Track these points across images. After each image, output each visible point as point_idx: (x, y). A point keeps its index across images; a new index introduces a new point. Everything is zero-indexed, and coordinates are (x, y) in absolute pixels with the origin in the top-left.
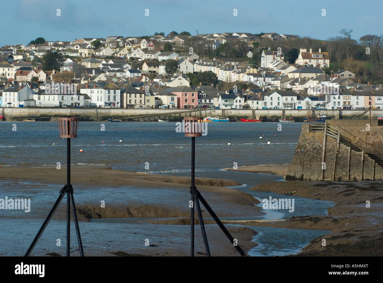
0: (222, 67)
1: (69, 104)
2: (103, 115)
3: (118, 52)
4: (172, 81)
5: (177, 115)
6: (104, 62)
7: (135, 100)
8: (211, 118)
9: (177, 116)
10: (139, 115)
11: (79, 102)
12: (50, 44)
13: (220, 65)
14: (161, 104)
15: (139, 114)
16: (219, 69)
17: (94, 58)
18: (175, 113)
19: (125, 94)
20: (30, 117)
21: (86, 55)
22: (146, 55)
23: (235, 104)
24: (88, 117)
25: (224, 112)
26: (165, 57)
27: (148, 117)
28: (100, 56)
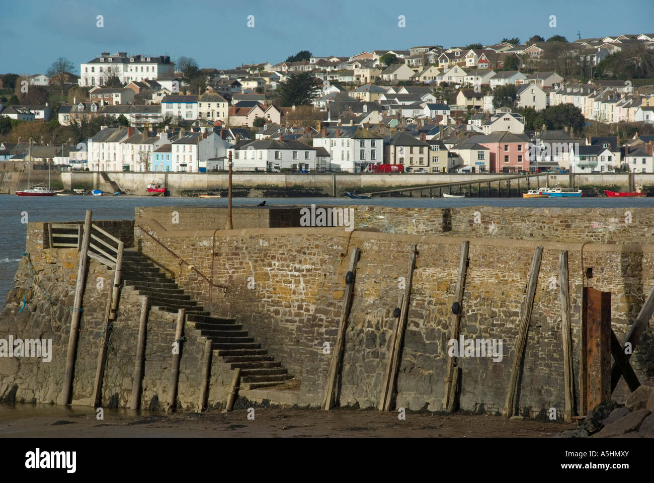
0: (599, 96)
1: (288, 166)
2: (345, 186)
3: (422, 73)
4: (492, 122)
5: (482, 185)
6: (392, 91)
7: (411, 158)
8: (547, 190)
9: (484, 188)
10: (412, 186)
11: (306, 162)
12: (313, 61)
13: (595, 93)
14: (460, 165)
15: (414, 184)
16: (593, 99)
17: (377, 84)
18: (480, 182)
19: (392, 148)
20: (211, 190)
21: (366, 78)
22: (469, 77)
23: (600, 163)
24: (319, 190)
25: (572, 179)
26: (502, 80)
27: (428, 188)
28: (390, 81)
